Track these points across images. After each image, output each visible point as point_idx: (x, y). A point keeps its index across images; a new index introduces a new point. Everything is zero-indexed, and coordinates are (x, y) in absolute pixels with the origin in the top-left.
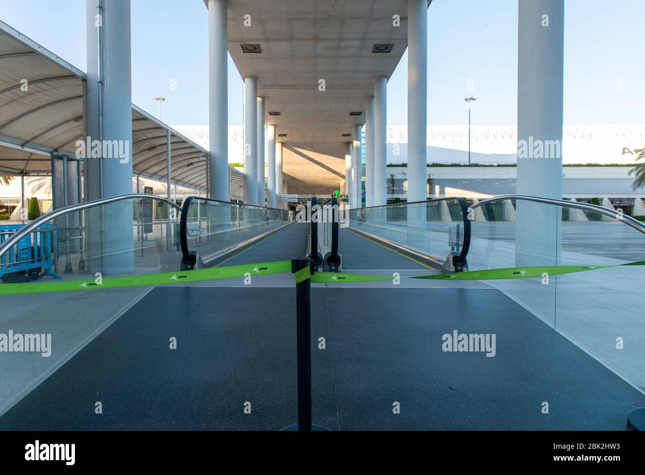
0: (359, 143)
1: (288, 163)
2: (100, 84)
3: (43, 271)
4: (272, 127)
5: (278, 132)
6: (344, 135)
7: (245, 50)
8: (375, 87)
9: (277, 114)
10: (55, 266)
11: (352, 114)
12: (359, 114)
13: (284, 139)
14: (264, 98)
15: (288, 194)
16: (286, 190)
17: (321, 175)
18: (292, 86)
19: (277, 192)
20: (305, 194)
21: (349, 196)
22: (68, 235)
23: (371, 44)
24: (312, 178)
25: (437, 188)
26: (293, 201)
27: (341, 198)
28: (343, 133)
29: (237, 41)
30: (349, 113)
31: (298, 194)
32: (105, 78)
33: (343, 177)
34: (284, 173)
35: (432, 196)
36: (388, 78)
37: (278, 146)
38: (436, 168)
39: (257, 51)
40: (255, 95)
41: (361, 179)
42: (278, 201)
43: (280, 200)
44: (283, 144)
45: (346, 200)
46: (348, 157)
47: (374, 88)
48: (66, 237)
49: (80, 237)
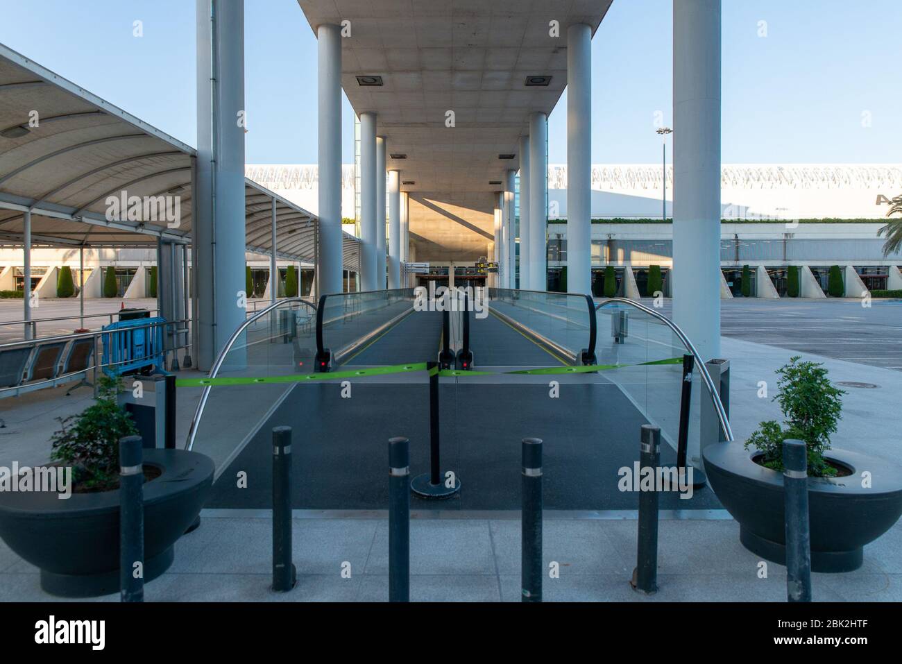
0: (511, 194)
1: (416, 220)
2: (213, 163)
3: (154, 368)
4: (396, 173)
5: (403, 179)
6: (491, 183)
7: (362, 83)
8: (530, 125)
9: (402, 157)
10: (165, 363)
11: (502, 157)
12: (511, 157)
13: (411, 188)
14: (384, 138)
15: (416, 261)
16: (413, 256)
17: (461, 235)
18: (423, 124)
19: (402, 260)
20: (439, 260)
21: (499, 265)
22: (175, 329)
23: (523, 77)
24: (449, 239)
25: (620, 253)
26: (424, 272)
27: (489, 268)
28: (492, 180)
29: (352, 73)
30: (498, 155)
31: (429, 260)
32: (219, 156)
33: (492, 238)
34: (410, 232)
35: (614, 264)
36: (548, 114)
37: (403, 197)
38: (619, 225)
39: (377, 83)
40: (374, 134)
41: (514, 240)
42: (402, 272)
43: (405, 270)
44: (409, 194)
45: (495, 270)
46: (497, 211)
47: (529, 127)
48: (173, 331)
49: (186, 330)
